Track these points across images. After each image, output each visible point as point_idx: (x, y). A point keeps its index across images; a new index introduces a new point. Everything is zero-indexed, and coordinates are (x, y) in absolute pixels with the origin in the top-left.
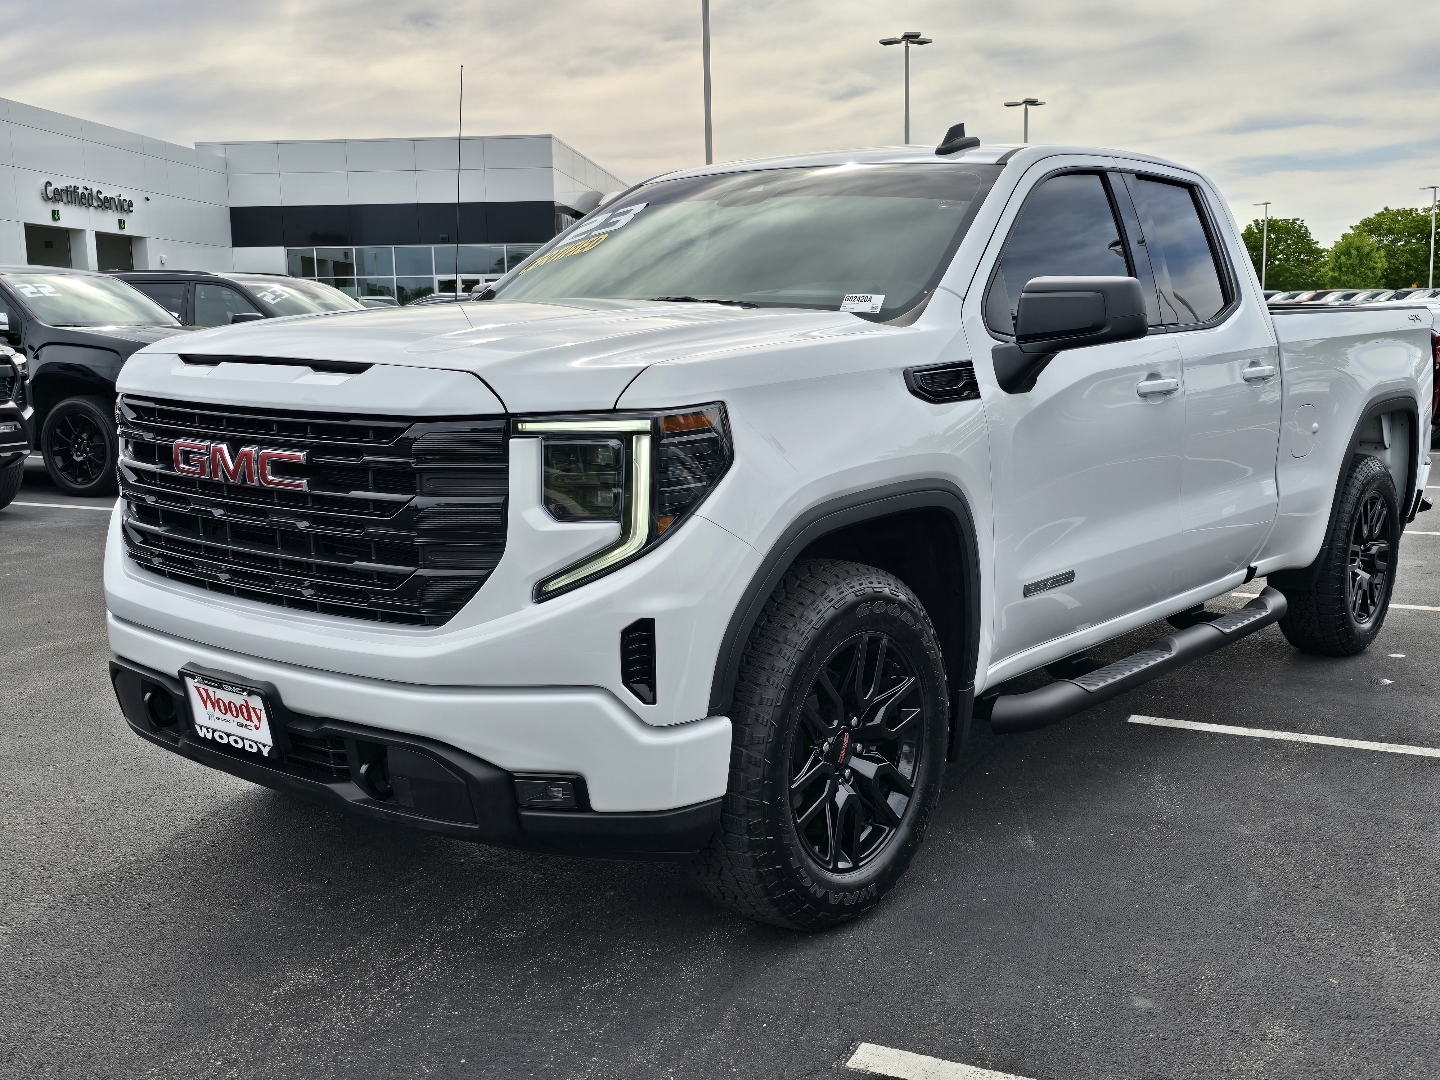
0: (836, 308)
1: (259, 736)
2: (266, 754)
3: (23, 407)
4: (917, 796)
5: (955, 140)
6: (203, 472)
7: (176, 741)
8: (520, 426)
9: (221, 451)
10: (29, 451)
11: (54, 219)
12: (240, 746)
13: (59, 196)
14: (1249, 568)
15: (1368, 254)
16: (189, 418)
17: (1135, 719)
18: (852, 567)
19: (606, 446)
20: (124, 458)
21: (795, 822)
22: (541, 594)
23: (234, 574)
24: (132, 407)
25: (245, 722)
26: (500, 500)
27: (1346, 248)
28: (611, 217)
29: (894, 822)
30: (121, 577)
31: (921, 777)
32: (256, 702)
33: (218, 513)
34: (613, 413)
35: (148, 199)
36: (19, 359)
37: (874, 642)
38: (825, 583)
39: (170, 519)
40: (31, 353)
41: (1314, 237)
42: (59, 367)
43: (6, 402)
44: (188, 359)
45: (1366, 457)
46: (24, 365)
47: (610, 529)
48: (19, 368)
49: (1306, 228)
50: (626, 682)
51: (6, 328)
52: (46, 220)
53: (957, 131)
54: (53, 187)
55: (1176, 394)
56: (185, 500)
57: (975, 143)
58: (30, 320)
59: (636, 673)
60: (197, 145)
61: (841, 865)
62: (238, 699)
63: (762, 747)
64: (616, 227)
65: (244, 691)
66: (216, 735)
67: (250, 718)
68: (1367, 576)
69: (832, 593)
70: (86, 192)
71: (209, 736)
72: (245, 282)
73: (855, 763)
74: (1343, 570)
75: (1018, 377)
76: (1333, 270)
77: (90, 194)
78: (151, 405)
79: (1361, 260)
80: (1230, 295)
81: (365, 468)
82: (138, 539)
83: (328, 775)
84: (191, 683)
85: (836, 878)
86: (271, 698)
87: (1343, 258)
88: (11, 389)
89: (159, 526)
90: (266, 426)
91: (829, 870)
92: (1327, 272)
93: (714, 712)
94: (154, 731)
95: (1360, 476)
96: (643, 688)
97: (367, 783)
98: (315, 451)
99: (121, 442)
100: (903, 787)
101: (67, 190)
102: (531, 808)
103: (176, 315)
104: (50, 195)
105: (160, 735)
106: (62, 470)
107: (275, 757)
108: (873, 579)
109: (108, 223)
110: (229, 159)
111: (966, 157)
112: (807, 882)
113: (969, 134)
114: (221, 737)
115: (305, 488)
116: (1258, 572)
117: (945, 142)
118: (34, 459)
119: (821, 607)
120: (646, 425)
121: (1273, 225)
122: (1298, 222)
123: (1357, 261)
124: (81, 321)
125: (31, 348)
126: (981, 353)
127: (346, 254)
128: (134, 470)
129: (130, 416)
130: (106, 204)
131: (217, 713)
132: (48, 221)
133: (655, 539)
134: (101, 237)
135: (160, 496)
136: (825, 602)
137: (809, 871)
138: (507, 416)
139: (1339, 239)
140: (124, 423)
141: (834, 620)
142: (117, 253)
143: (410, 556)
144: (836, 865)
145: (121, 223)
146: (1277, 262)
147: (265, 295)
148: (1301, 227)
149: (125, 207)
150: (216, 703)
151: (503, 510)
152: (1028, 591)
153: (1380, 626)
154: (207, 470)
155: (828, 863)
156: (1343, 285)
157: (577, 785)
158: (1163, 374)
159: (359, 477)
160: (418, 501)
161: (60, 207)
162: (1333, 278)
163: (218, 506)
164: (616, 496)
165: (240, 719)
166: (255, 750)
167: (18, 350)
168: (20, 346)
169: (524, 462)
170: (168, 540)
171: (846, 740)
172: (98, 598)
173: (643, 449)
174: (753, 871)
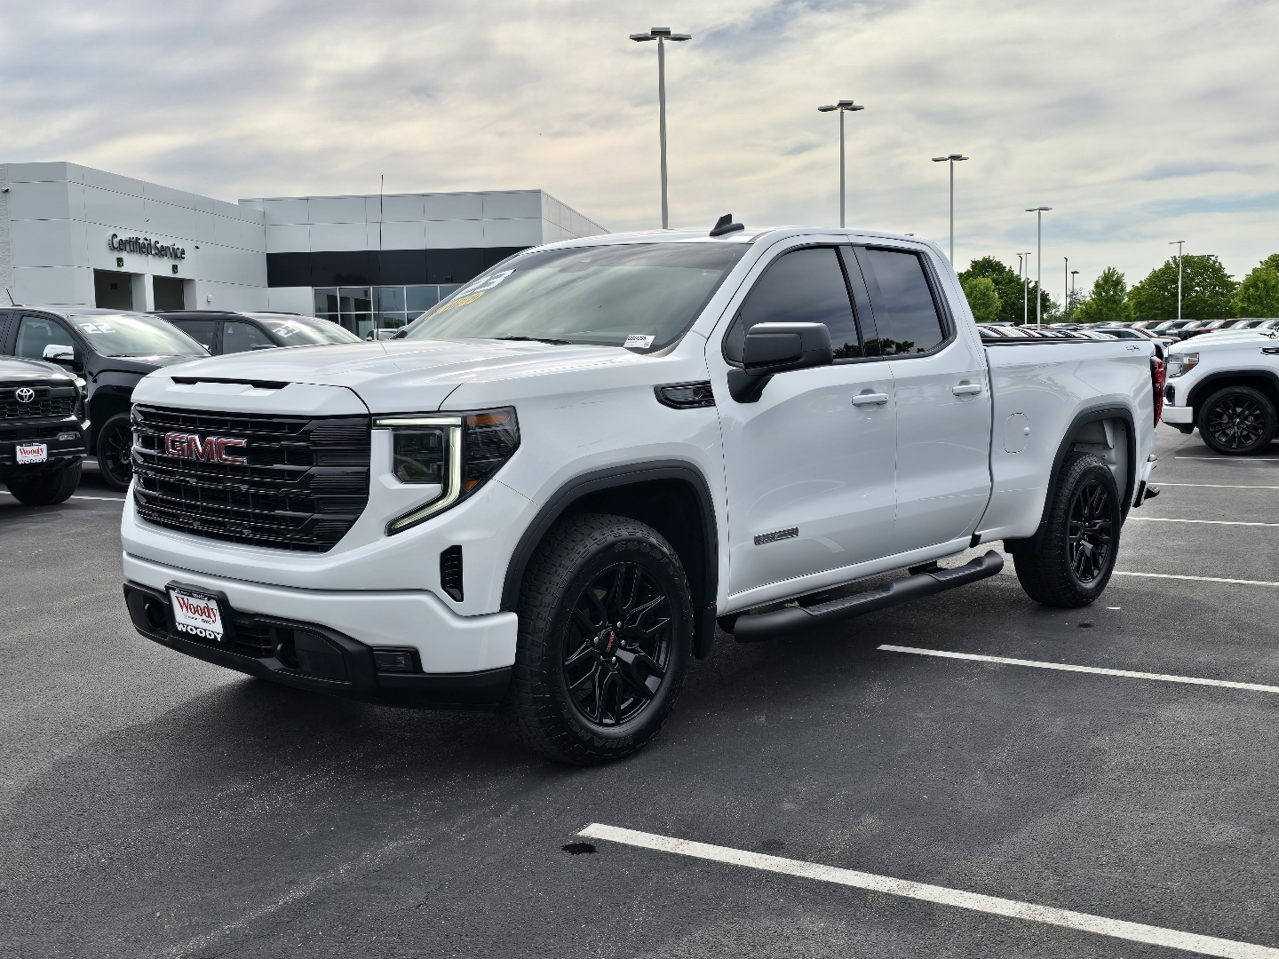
0: (621, 345)
1: (214, 627)
2: (219, 639)
3: (82, 420)
4: (668, 679)
5: (725, 225)
6: (183, 454)
7: (165, 637)
8: (378, 422)
9: (194, 440)
10: (85, 455)
11: (119, 265)
12: (203, 635)
13: (124, 245)
14: (974, 535)
15: (1274, 286)
16: (176, 419)
17: (884, 647)
18: (614, 518)
19: (435, 434)
20: (136, 446)
21: (568, 687)
22: (392, 530)
23: (204, 522)
24: (140, 412)
25: (206, 619)
26: (363, 469)
27: (1255, 281)
28: (490, 279)
29: (649, 696)
30: (132, 527)
31: (671, 666)
32: (213, 605)
33: (193, 481)
34: (438, 413)
35: (197, 247)
36: (80, 382)
37: (630, 570)
38: (592, 528)
39: (164, 486)
40: (90, 378)
41: (1227, 272)
42: (113, 389)
43: (70, 416)
44: (177, 380)
45: (1085, 454)
46: (84, 387)
47: (434, 489)
48: (80, 390)
49: (1220, 263)
50: (444, 587)
51: (72, 358)
52: (112, 266)
53: (726, 219)
54: (118, 239)
55: (888, 405)
56: (172, 473)
57: (740, 227)
58: (91, 352)
59: (449, 581)
60: (239, 200)
61: (605, 721)
62: (202, 603)
63: (542, 635)
64: (492, 286)
65: (206, 596)
66: (189, 629)
67: (209, 616)
68: (1090, 546)
69: (597, 535)
70: (146, 242)
71: (184, 630)
72: (265, 319)
73: (620, 653)
74: (1063, 540)
75: (747, 391)
76: (1242, 301)
77: (149, 244)
78: (153, 411)
79: (1267, 292)
80: (946, 332)
81: (281, 450)
82: (143, 501)
83: (259, 653)
84: (173, 594)
85: (601, 729)
86: (222, 600)
87: (1251, 290)
88: (73, 407)
89: (156, 491)
90: (222, 424)
91: (596, 723)
92: (1237, 303)
93: (505, 607)
94: (151, 631)
95: (1078, 468)
96: (454, 591)
97: (283, 657)
98: (251, 439)
99: (135, 436)
100: (659, 673)
101: (129, 241)
102: (387, 671)
103: (207, 347)
104: (116, 245)
105: (155, 634)
106: (112, 471)
107: (225, 641)
108: (630, 527)
109: (163, 268)
110: (267, 214)
111: (735, 238)
112: (576, 729)
113: (734, 221)
114: (191, 630)
115: (246, 464)
116: (982, 539)
117: (717, 227)
118: (90, 464)
119: (587, 543)
120: (458, 421)
121: (1187, 261)
122: (1213, 258)
123: (1264, 293)
124: (133, 352)
125: (91, 374)
126: (718, 375)
127: (366, 293)
128: (142, 454)
129: (140, 418)
130: (162, 252)
131: (190, 614)
132: (113, 267)
133: (463, 496)
134: (159, 281)
135: (158, 471)
136: (591, 540)
137: (578, 721)
138: (370, 415)
139: (1250, 273)
140: (138, 424)
141: (597, 553)
142: (171, 294)
143: (309, 506)
144: (601, 720)
145: (175, 268)
146: (1194, 294)
147: (279, 331)
148: (1215, 262)
149: (177, 254)
150: (188, 607)
151: (367, 476)
152: (758, 540)
153: (1104, 585)
154: (186, 453)
155: (596, 718)
156: (1252, 315)
157: (413, 655)
158: (875, 390)
159: (278, 456)
160: (314, 470)
161: (124, 255)
162: (1243, 308)
163: (192, 476)
164: (439, 467)
165: (204, 617)
166: (213, 637)
167: (80, 376)
168: (83, 373)
169: (381, 445)
170: (162, 500)
171: (612, 637)
172: (117, 542)
173: (456, 438)
174: (537, 718)
